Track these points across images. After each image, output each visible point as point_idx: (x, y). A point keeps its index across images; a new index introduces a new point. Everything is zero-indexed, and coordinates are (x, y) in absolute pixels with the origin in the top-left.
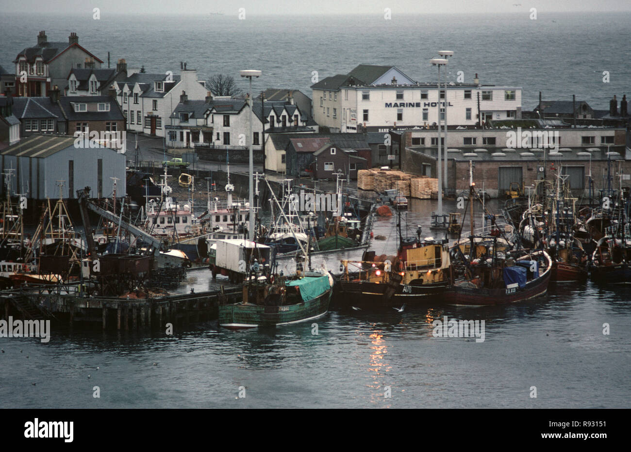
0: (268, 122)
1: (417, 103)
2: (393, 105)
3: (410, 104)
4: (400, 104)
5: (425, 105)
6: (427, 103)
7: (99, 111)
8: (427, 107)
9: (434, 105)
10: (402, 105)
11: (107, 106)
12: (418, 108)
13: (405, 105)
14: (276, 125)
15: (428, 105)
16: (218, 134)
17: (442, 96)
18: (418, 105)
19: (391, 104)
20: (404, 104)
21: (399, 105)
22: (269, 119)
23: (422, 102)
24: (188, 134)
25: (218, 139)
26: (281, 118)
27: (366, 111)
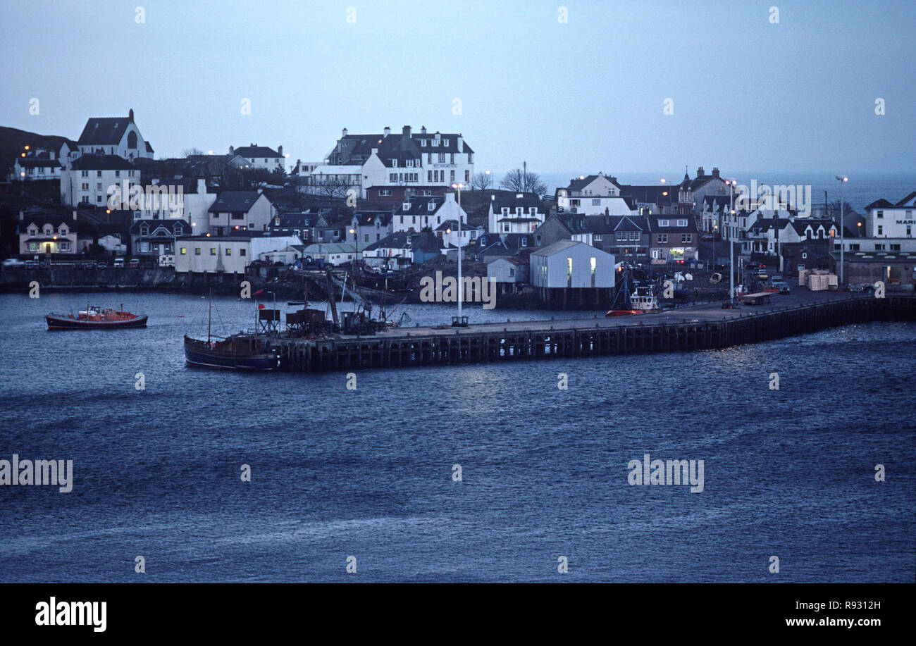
0: (804, 235)
2: (903, 222)
4: (909, 221)
7: (678, 226)
11: (685, 223)
14: (813, 237)
16: (771, 244)
19: (901, 221)
20: (912, 221)
21: (907, 222)
22: (806, 232)
24: (753, 244)
25: (771, 248)
26: (818, 232)
27: (880, 227)
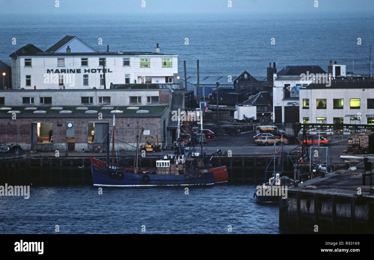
1: (77, 70)
2: (54, 71)
3: (71, 70)
4: (62, 70)
5: (85, 71)
6: (87, 69)
8: (87, 73)
9: (93, 71)
10: (63, 71)
12: (79, 74)
13: (66, 72)
15: (89, 71)
17: (102, 63)
18: (79, 71)
19: (52, 70)
20: (65, 70)
21: (60, 71)
23: (83, 69)
27: (28, 77)
